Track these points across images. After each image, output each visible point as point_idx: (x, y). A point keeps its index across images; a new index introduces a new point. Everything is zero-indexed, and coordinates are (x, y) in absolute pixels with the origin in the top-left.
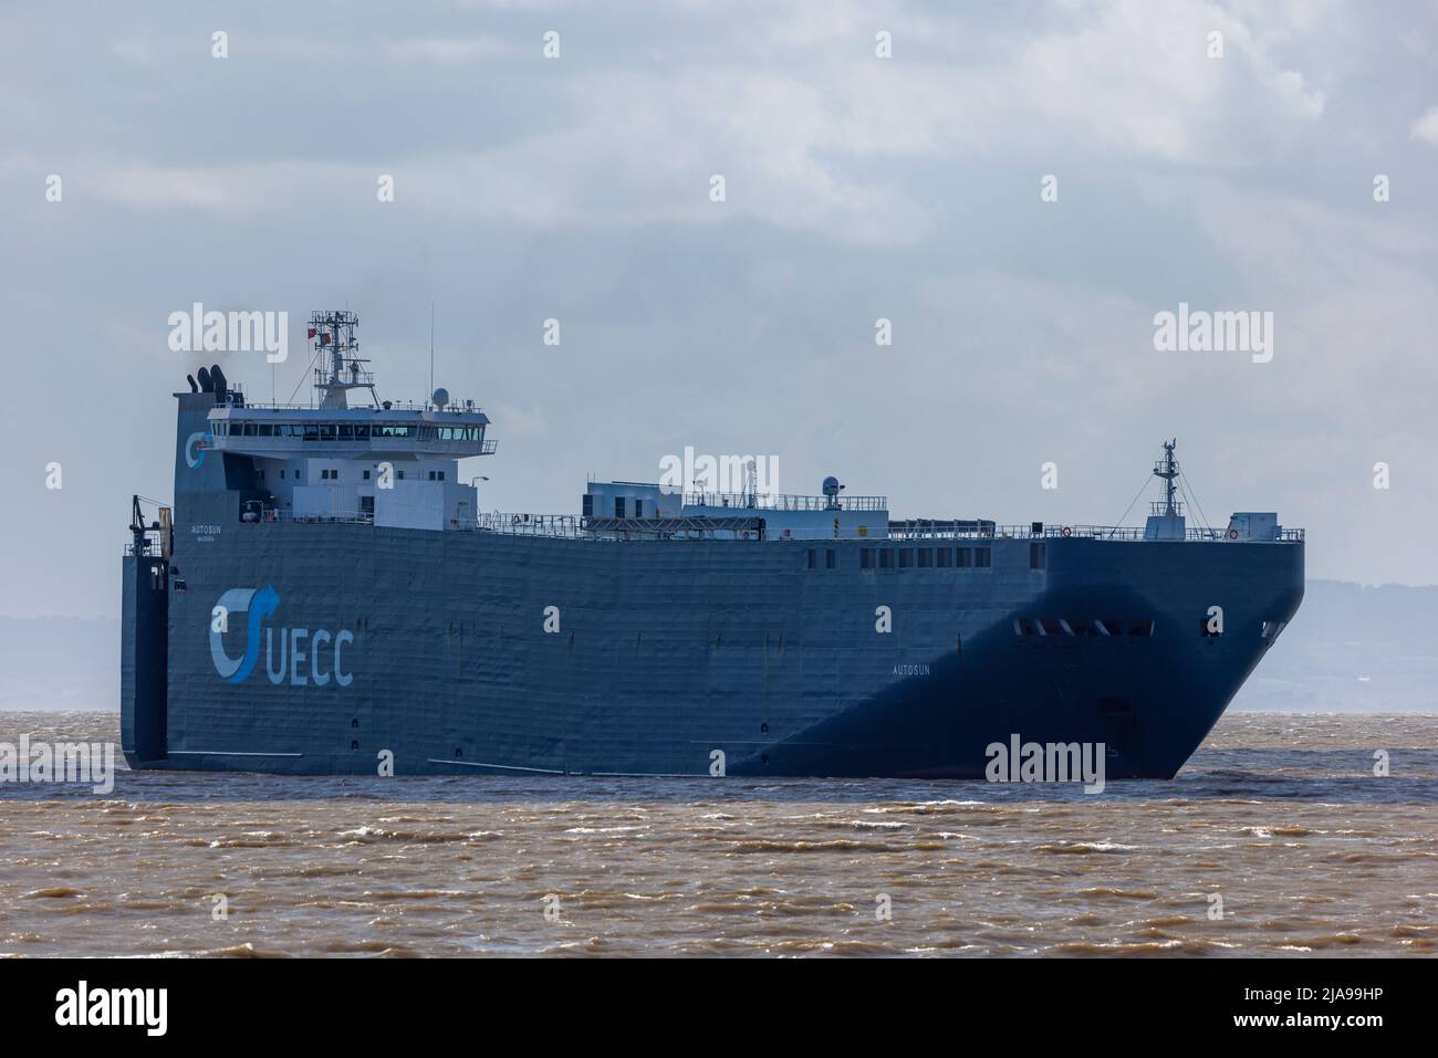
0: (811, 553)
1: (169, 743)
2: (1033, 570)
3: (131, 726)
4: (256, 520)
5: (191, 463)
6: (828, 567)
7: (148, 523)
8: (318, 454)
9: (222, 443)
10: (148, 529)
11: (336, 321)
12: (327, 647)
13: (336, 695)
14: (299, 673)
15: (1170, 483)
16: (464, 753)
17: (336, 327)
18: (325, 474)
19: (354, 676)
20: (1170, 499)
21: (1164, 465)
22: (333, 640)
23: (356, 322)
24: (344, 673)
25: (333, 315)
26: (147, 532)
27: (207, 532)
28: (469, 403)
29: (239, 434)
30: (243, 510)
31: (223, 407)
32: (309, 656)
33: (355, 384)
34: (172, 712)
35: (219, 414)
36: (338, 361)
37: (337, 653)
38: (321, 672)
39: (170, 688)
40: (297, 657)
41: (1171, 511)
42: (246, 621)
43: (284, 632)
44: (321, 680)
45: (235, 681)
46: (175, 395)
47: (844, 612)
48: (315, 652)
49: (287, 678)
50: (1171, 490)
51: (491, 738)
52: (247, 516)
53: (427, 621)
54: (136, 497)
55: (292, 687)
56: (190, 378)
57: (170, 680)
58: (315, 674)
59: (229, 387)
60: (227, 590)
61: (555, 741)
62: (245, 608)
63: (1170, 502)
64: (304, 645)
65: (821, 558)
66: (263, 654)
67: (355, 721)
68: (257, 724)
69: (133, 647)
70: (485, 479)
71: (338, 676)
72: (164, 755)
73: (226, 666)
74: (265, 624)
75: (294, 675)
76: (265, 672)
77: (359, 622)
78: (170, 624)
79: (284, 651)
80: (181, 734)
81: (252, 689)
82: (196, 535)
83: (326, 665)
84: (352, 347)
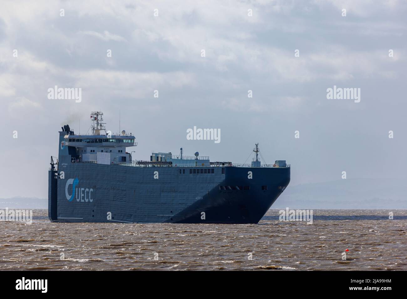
0: (180, 170)
1: (58, 216)
2: (223, 174)
3: (50, 212)
4: (74, 162)
5: (62, 148)
6: (183, 173)
7: (55, 163)
8: (90, 146)
9: (67, 144)
10: (55, 164)
11: (97, 114)
12: (88, 193)
13: (90, 204)
14: (83, 199)
15: (257, 153)
16: (114, 218)
17: (97, 115)
18: (91, 151)
19: (93, 199)
20: (257, 157)
21: (256, 149)
22: (89, 191)
23: (102, 114)
24: (91, 199)
25: (97, 112)
26: (54, 165)
27: (65, 165)
28: (131, 133)
29: (71, 141)
30: (72, 159)
31: (68, 135)
32: (84, 195)
33: (101, 129)
34: (58, 208)
35: (67, 136)
36: (98, 124)
37: (90, 194)
38: (87, 199)
39: (58, 203)
40: (82, 195)
41: (257, 160)
42: (72, 186)
43: (80, 189)
44: (87, 200)
45: (70, 201)
46: (59, 132)
47: (186, 184)
48: (86, 194)
49: (80, 200)
50: (257, 155)
51: (120, 214)
52: (73, 161)
53: (107, 186)
54: (52, 156)
55: (81, 202)
56: (62, 128)
57: (58, 200)
58: (86, 199)
59: (71, 130)
60: (69, 179)
61: (131, 215)
62: (72, 183)
63: (257, 158)
64: (83, 192)
65: (182, 171)
66: (76, 194)
67: (93, 210)
68: (75, 211)
69: (51, 192)
70: (135, 152)
71: (90, 200)
72: (57, 219)
73: (68, 197)
74: (76, 187)
75: (81, 199)
76: (76, 198)
77: (94, 186)
78: (58, 187)
79: (80, 194)
80: (60, 213)
81: (73, 203)
82: (63, 166)
83: (88, 197)
84: (101, 120)
